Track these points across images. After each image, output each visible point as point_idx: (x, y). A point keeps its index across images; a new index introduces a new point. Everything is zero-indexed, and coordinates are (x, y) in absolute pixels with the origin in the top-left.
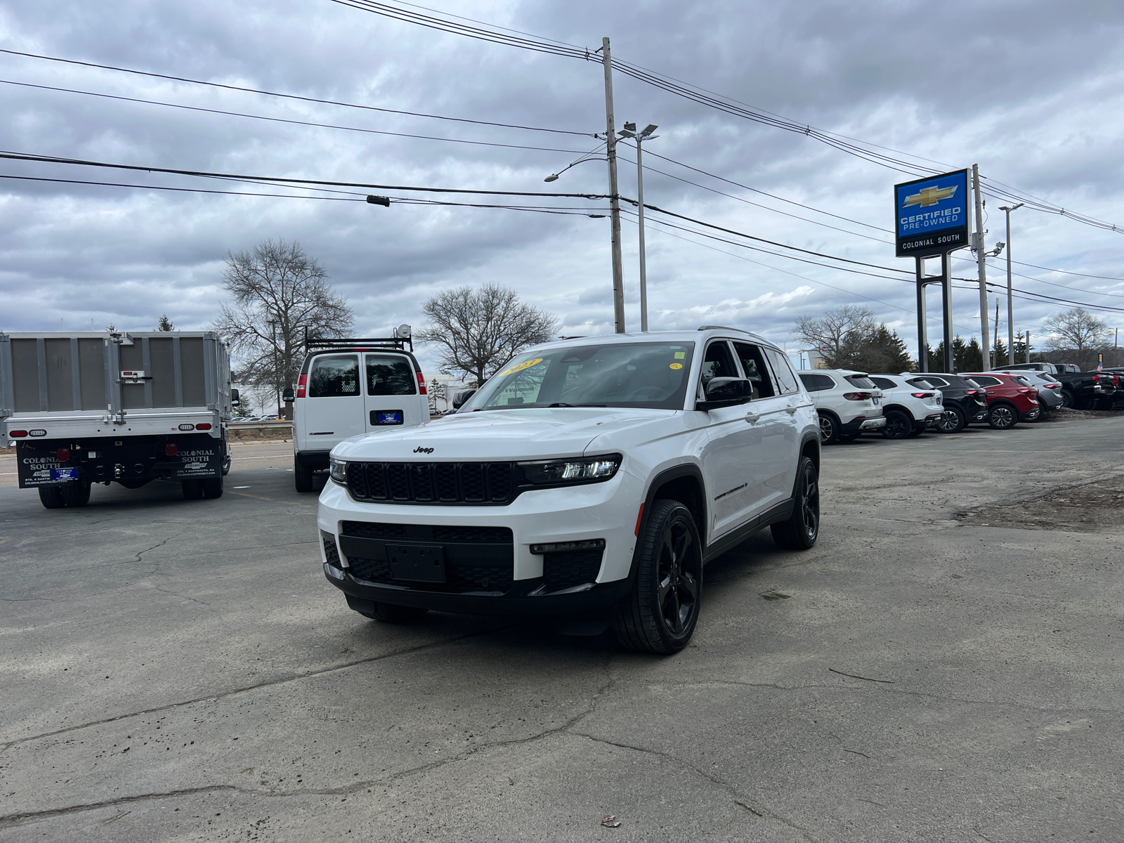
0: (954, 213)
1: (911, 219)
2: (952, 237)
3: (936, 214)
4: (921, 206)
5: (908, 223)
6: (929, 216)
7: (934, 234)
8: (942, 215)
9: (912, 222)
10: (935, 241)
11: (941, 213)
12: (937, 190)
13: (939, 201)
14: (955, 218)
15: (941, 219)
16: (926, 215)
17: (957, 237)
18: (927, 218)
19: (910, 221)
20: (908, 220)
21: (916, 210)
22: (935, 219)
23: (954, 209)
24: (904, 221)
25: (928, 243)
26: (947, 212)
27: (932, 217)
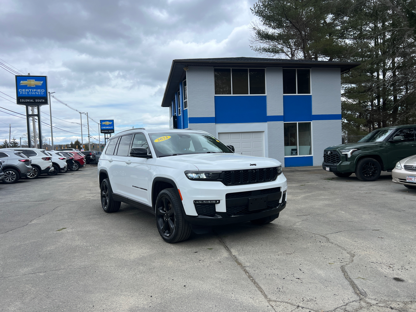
0: (42, 91)
1: (23, 90)
2: (41, 100)
3: (34, 90)
4: (28, 86)
5: (22, 92)
6: (31, 91)
7: (34, 98)
8: (37, 91)
9: (24, 92)
10: (34, 100)
11: (36, 90)
12: (35, 81)
13: (36, 86)
14: (42, 93)
15: (36, 92)
16: (30, 90)
17: (44, 101)
18: (30, 91)
19: (23, 91)
20: (22, 90)
21: (25, 87)
22: (34, 92)
23: (42, 90)
24: (20, 90)
25: (31, 101)
26: (39, 90)
27: (33, 91)
